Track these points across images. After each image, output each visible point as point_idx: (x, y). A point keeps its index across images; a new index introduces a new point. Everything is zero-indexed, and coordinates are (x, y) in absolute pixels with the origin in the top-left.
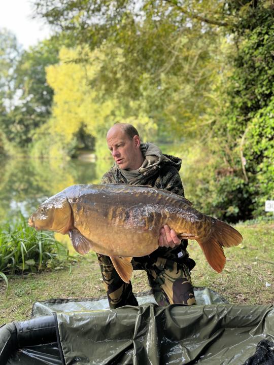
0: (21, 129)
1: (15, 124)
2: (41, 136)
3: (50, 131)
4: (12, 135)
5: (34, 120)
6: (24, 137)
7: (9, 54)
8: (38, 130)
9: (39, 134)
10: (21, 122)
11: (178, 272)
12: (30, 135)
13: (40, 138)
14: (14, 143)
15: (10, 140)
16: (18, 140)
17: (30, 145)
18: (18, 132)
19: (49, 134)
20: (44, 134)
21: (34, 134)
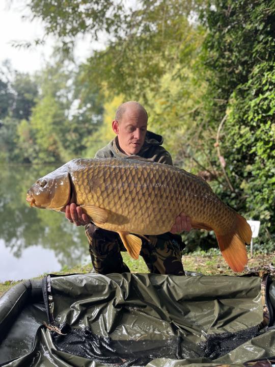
0: (76, 137)
1: (71, 132)
2: (94, 144)
3: (101, 138)
4: (68, 143)
5: (87, 128)
6: (78, 145)
7: (67, 67)
8: (90, 138)
9: (92, 141)
10: (76, 130)
11: (168, 251)
12: (83, 143)
13: (92, 146)
14: (69, 151)
15: (66, 148)
16: (73, 147)
17: (83, 152)
18: (73, 140)
19: (101, 141)
20: (96, 141)
21: (87, 141)
